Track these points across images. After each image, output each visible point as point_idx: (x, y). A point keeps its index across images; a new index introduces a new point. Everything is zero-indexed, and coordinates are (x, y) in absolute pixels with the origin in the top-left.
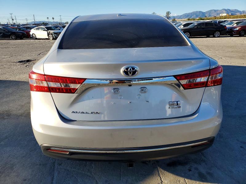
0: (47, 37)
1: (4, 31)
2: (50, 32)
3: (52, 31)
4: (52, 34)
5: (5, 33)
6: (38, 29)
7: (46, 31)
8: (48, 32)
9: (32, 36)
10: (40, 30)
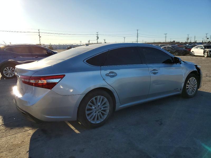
0: (203, 55)
1: (172, 49)
2: (206, 50)
3: (208, 50)
4: (207, 52)
5: (172, 51)
6: (197, 48)
7: (203, 49)
8: (204, 50)
9: (192, 53)
10: (199, 48)
